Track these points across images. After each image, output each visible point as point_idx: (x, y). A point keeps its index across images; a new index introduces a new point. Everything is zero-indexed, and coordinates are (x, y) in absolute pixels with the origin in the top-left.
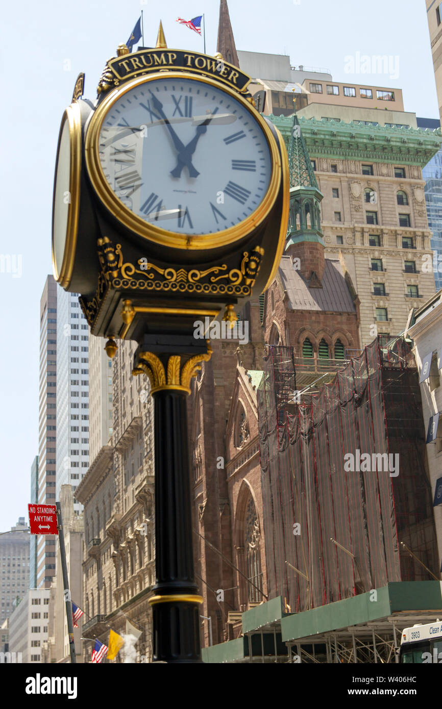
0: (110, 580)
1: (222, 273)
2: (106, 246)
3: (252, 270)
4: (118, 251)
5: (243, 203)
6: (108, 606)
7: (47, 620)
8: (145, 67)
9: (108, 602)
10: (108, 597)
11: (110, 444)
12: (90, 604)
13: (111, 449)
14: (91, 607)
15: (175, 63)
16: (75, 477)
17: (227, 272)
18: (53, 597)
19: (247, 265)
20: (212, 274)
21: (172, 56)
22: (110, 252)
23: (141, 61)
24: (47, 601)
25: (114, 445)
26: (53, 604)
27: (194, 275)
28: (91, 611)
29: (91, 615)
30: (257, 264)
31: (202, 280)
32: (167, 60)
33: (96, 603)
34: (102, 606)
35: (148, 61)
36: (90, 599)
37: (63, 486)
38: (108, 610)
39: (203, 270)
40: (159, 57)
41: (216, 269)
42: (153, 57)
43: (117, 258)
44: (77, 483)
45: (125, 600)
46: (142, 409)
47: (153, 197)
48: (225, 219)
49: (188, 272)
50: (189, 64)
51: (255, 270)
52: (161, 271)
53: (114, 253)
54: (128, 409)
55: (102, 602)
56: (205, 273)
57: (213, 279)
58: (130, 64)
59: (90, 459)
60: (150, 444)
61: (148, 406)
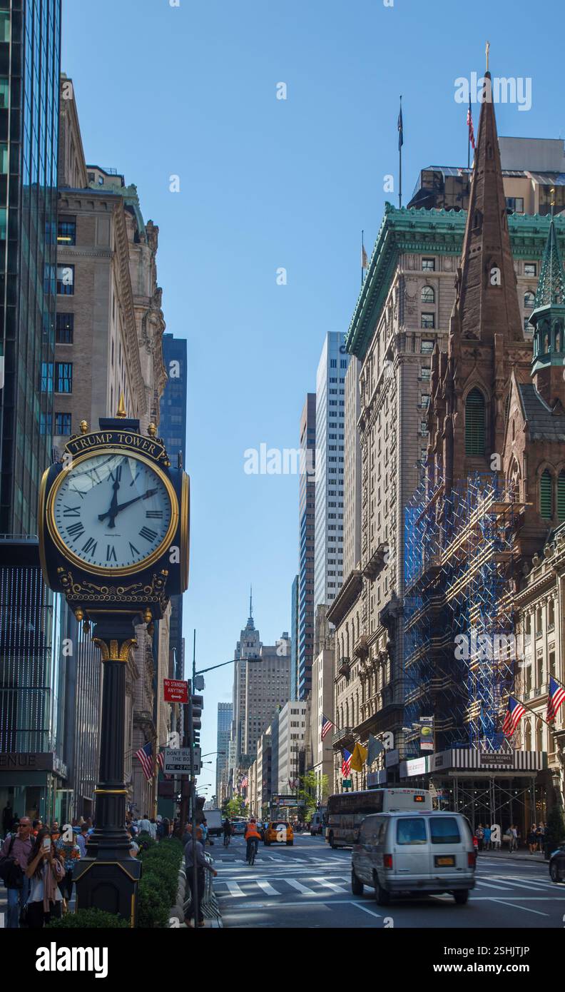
0: (358, 696)
1: (138, 587)
2: (62, 573)
3: (159, 586)
4: (70, 576)
5: (152, 542)
6: (355, 719)
7: (305, 729)
8: (90, 446)
9: (355, 715)
10: (355, 712)
11: (358, 568)
12: (340, 716)
13: (359, 573)
14: (341, 719)
15: (111, 441)
16: (331, 596)
17: (142, 588)
18: (309, 709)
19: (156, 583)
20: (132, 589)
21: (109, 436)
22: (64, 577)
23: (87, 442)
24: (304, 712)
25: (363, 569)
26: (310, 715)
27: (120, 591)
28: (340, 723)
29: (340, 727)
30: (163, 582)
31: (126, 593)
32: (105, 440)
33: (345, 716)
34: (350, 719)
35: (92, 441)
36: (340, 713)
37: (320, 606)
38: (355, 723)
39: (126, 587)
40: (100, 438)
41: (135, 586)
42: (96, 438)
43: (69, 580)
44: (331, 602)
45: (369, 715)
46: (389, 536)
47: (91, 540)
48: (139, 553)
49: (117, 588)
50: (121, 441)
51: (162, 585)
52: (98, 588)
53: (67, 578)
54: (376, 534)
55: (350, 716)
56: (127, 589)
57: (133, 593)
58: (79, 445)
59: (344, 580)
60: (395, 570)
61: (393, 533)
